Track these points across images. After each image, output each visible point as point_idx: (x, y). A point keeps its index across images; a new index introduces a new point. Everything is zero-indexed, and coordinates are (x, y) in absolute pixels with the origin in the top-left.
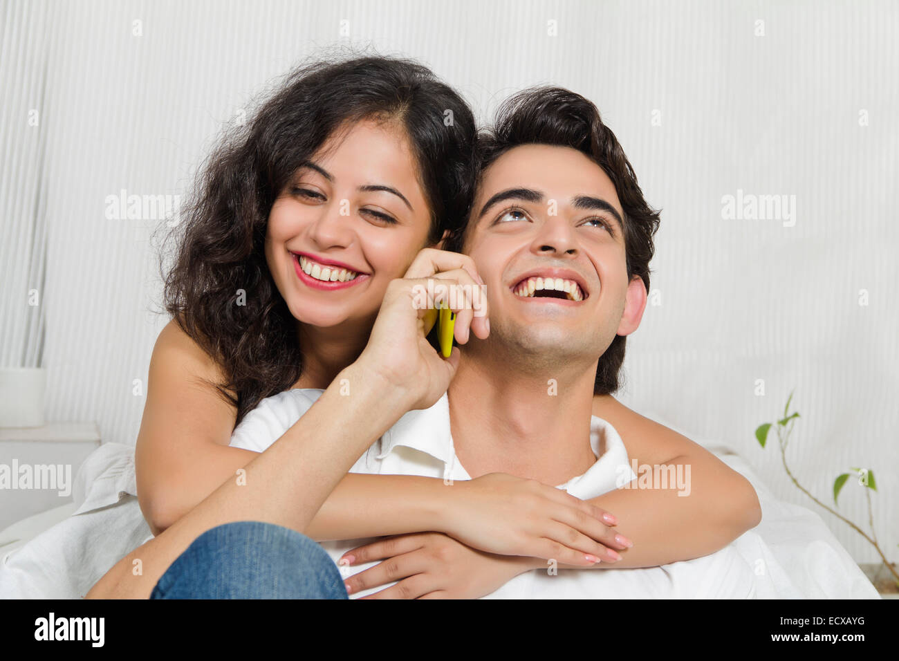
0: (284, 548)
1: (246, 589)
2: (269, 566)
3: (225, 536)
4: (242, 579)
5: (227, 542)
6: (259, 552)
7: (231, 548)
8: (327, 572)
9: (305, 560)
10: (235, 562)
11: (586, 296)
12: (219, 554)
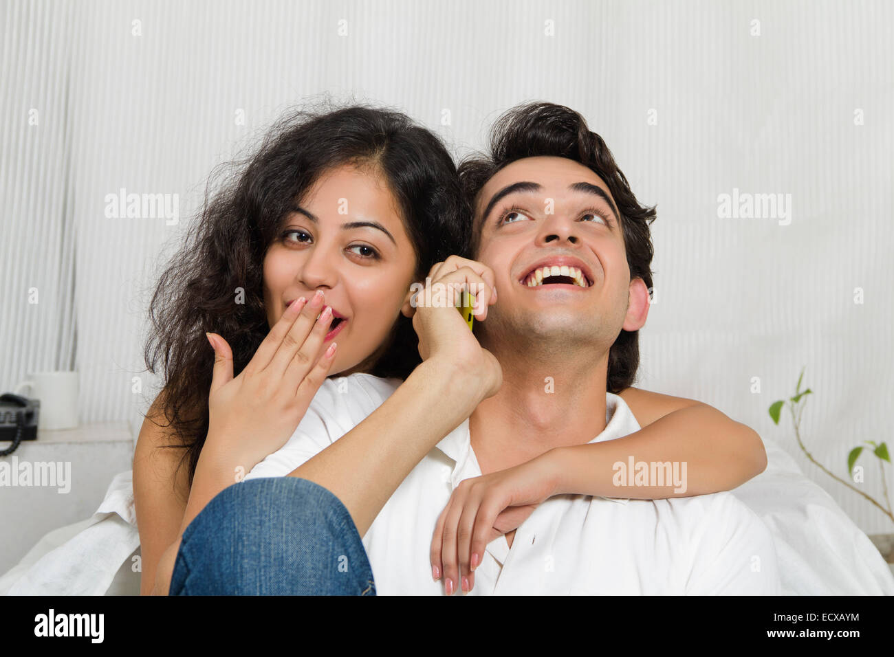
0: (292, 495)
1: (257, 534)
2: (278, 512)
3: (238, 491)
4: (253, 526)
5: (240, 494)
6: (269, 502)
7: (243, 500)
8: (335, 512)
9: (313, 502)
10: (247, 511)
11: (591, 284)
12: (233, 505)
